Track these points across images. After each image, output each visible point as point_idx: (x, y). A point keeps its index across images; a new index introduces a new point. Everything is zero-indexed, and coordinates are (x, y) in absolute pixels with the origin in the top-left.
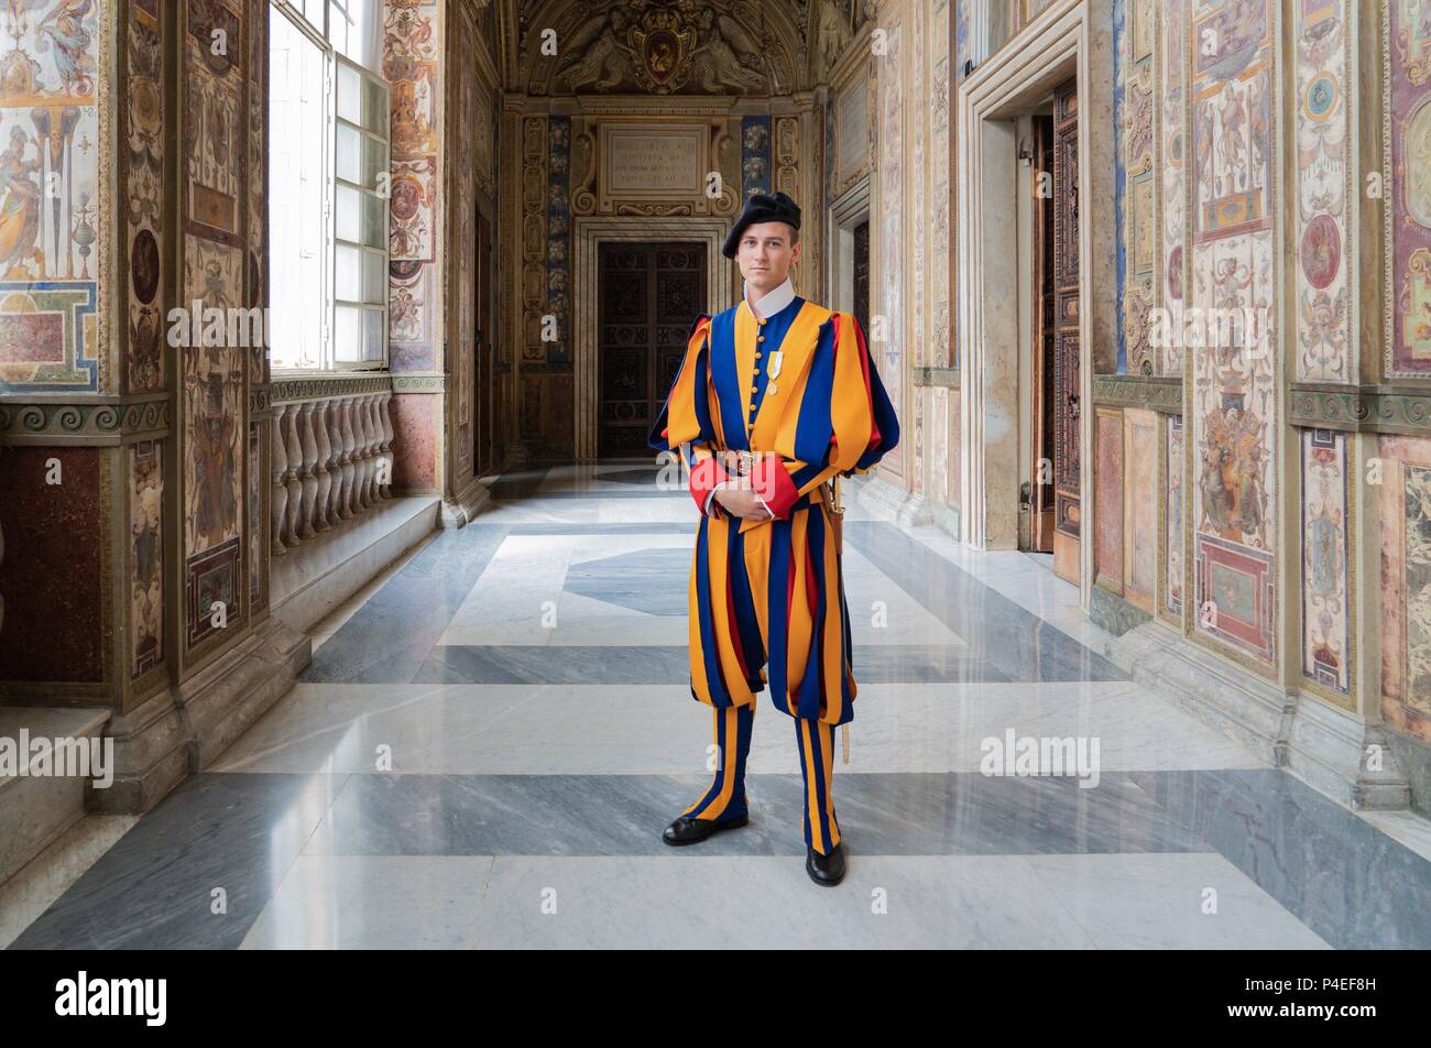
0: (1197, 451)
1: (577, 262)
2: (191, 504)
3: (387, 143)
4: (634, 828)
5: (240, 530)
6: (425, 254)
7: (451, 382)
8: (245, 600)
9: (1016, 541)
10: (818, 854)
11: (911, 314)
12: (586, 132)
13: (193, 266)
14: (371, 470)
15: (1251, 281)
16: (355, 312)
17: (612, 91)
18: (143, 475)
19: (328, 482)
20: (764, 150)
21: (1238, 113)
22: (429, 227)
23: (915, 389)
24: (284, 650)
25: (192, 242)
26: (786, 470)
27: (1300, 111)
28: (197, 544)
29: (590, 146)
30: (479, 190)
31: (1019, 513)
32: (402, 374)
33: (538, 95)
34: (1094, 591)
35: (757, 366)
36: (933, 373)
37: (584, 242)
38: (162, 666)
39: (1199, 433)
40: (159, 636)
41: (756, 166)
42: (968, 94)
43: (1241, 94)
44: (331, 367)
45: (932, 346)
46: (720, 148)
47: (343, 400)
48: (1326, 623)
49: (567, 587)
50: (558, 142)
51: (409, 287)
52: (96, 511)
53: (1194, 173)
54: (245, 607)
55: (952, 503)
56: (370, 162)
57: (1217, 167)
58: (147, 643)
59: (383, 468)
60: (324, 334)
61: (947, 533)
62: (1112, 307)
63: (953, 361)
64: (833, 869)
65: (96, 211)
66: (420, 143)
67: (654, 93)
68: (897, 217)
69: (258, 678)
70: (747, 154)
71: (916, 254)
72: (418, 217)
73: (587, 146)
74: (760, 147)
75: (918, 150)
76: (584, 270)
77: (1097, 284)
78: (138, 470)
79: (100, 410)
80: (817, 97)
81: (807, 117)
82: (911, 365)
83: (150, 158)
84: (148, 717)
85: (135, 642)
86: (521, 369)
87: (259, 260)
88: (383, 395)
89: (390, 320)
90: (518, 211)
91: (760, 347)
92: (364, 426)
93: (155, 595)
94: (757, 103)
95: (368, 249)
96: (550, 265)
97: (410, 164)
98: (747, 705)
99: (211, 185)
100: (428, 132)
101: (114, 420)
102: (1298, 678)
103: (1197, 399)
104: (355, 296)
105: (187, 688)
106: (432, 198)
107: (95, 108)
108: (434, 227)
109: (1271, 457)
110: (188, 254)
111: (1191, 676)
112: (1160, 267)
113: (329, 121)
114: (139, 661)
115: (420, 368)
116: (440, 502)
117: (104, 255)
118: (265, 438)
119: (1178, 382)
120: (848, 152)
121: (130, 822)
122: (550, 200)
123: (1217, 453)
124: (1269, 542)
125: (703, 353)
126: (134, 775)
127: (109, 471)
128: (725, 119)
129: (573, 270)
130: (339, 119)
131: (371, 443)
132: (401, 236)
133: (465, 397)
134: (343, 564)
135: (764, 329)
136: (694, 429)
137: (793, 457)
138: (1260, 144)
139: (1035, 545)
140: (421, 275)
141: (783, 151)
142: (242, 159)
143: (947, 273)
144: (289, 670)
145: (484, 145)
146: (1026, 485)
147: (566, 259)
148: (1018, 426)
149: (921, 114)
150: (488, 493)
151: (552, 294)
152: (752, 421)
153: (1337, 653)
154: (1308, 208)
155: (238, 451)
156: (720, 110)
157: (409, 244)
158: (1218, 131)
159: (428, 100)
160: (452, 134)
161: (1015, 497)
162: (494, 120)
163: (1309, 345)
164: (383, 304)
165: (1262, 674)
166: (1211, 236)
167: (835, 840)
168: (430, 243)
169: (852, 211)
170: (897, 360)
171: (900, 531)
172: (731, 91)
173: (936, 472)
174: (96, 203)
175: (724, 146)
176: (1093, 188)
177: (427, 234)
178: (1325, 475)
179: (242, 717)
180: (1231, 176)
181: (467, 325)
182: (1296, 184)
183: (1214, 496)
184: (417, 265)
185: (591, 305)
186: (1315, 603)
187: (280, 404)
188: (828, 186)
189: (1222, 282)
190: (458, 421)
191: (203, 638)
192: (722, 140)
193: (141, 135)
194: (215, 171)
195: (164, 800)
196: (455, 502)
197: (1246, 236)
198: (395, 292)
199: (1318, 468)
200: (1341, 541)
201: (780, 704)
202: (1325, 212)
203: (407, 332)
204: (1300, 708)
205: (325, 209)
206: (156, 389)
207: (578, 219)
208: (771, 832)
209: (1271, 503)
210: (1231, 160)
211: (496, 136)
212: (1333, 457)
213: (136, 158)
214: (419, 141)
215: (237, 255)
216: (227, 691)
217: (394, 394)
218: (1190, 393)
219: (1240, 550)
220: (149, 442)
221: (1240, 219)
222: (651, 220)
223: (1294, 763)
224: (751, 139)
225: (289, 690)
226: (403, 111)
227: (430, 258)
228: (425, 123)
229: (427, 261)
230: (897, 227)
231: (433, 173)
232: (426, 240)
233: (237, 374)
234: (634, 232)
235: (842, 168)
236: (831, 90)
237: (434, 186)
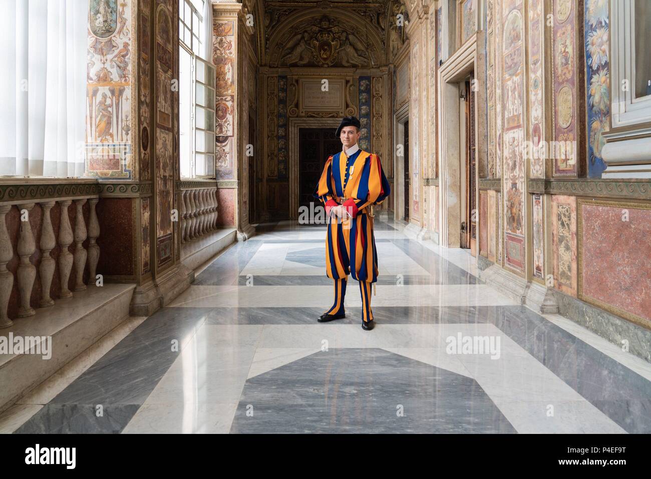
0: (505, 203)
1: (290, 137)
2: (158, 219)
3: (215, 90)
4: (308, 319)
5: (172, 230)
6: (230, 133)
7: (240, 184)
8: (174, 255)
9: (459, 244)
10: (365, 322)
11: (422, 157)
12: (294, 82)
13: (159, 138)
14: (210, 218)
15: (518, 145)
16: (203, 156)
17: (305, 66)
18: (145, 208)
19: (195, 220)
20: (368, 90)
21: (515, 88)
22: (231, 123)
23: (424, 187)
24: (186, 274)
25: (158, 130)
26: (354, 202)
27: (531, 89)
28: (160, 233)
29: (296, 88)
30: (250, 107)
31: (461, 234)
32: (221, 180)
33: (274, 67)
34: (479, 257)
35: (346, 171)
36: (430, 180)
37: (293, 128)
38: (150, 273)
39: (506, 198)
40: (149, 262)
41: (364, 97)
42: (441, 73)
43: (515, 81)
44: (194, 177)
45: (430, 170)
46: (350, 90)
47: (200, 190)
48: (539, 257)
49: (286, 259)
50: (282, 87)
51: (224, 146)
52: (131, 219)
53: (504, 107)
54: (174, 257)
55: (437, 231)
56: (208, 97)
57: (510, 106)
58: (146, 264)
59: (213, 217)
60: (192, 164)
61: (434, 242)
62: (485, 154)
63: (437, 176)
64: (370, 326)
65: (131, 121)
66: (227, 90)
67: (322, 66)
68: (417, 119)
69: (178, 282)
70: (361, 92)
71: (424, 134)
72: (227, 119)
73: (294, 88)
74: (366, 89)
75: (424, 93)
76: (293, 140)
77: (480, 146)
78: (143, 206)
79: (132, 186)
80: (389, 69)
81: (385, 77)
82: (422, 178)
83: (146, 103)
84: (147, 288)
85: (143, 263)
86: (267, 181)
87: (177, 136)
88: (214, 189)
89: (216, 159)
90: (266, 115)
91: (347, 165)
92: (207, 200)
93: (148, 249)
94: (365, 71)
95: (209, 132)
96: (279, 138)
97: (224, 98)
98: (345, 278)
99: (163, 111)
100: (231, 86)
101: (137, 189)
102: (531, 277)
103: (505, 185)
104: (203, 150)
105: (158, 280)
106: (232, 111)
107: (130, 87)
108: (233, 123)
109: (523, 204)
110: (157, 134)
111: (502, 280)
112: (496, 139)
113: (193, 82)
114: (144, 270)
115: (228, 178)
116: (236, 231)
117: (133, 135)
118: (179, 199)
119: (499, 180)
120: (401, 93)
121: (145, 318)
122: (279, 111)
123: (510, 203)
124: (523, 233)
125: (330, 166)
126: (145, 304)
127: (135, 206)
128: (352, 77)
129: (289, 140)
130: (197, 81)
131: (209, 207)
132: (221, 126)
133: (246, 191)
134: (202, 249)
135: (349, 159)
136: (326, 190)
137: (356, 198)
138: (520, 98)
139: (467, 246)
140: (228, 141)
141: (376, 91)
142: (172, 101)
143: (435, 141)
144: (189, 280)
145: (252, 89)
146: (464, 223)
147: (286, 135)
148: (460, 200)
149: (425, 78)
150: (255, 229)
151: (280, 149)
152: (345, 187)
153: (541, 267)
154: (533, 121)
155: (171, 203)
156: (350, 74)
157: (224, 129)
158: (510, 94)
159: (231, 73)
160: (240, 86)
161: (459, 227)
162: (255, 78)
163: (534, 166)
164: (213, 153)
165: (521, 277)
166: (509, 129)
167: (371, 318)
168: (232, 129)
169: (403, 116)
170: (418, 176)
171: (418, 242)
172: (355, 66)
173: (431, 219)
174: (131, 118)
175: (351, 89)
176: (478, 111)
177: (230, 125)
178: (538, 209)
179: (175, 292)
180: (513, 109)
181: (246, 161)
182: (530, 112)
183: (510, 218)
184: (226, 138)
185: (296, 154)
186: (536, 252)
187: (184, 190)
188: (394, 105)
189: (511, 145)
190: (243, 200)
191: (162, 265)
192: (351, 86)
193: (144, 95)
194: (165, 106)
195: (155, 313)
196: (242, 231)
197: (517, 130)
198: (218, 148)
199: (536, 206)
200: (542, 230)
201: (354, 277)
202: (537, 122)
203: (223, 164)
204: (531, 286)
205: (192, 116)
206: (148, 180)
207: (291, 119)
208: (352, 320)
209: (524, 219)
210: (513, 104)
211: (256, 85)
212: (539, 203)
213: (142, 103)
214: (227, 89)
215: (171, 134)
216: (170, 284)
217: (218, 189)
218: (503, 183)
219: (517, 236)
220: (146, 197)
221: (515, 124)
222: (320, 119)
223: (527, 303)
224: (362, 86)
225: (188, 287)
226: (221, 77)
227: (232, 135)
228: (229, 82)
229: (231, 136)
230: (417, 124)
231: (233, 102)
232: (230, 128)
233: (171, 176)
234: (314, 124)
235: (399, 98)
236: (395, 66)
237: (233, 107)
